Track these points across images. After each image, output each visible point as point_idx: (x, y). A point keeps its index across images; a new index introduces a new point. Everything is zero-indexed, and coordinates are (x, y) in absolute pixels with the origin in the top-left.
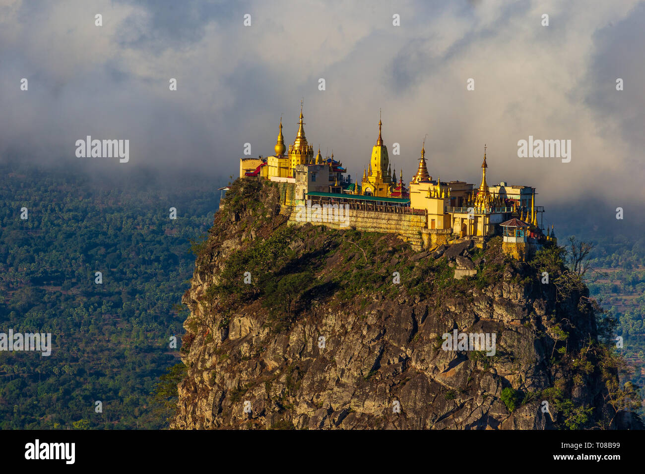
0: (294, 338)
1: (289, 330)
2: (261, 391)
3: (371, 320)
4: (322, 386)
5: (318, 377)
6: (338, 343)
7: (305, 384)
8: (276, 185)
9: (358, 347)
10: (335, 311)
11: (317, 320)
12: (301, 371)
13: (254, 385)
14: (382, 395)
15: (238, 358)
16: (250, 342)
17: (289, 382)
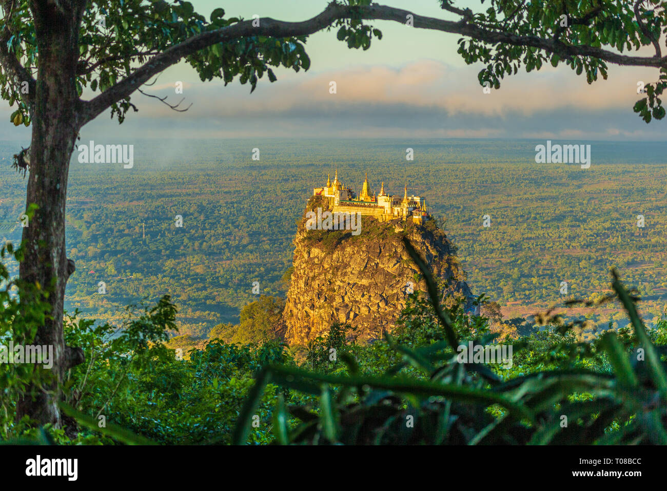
0: (334, 256)
1: (333, 253)
2: (322, 277)
3: (364, 249)
4: (345, 274)
5: (344, 270)
6: (351, 258)
7: (339, 273)
8: (327, 198)
9: (359, 259)
10: (350, 246)
11: (343, 249)
12: (337, 268)
13: (320, 274)
14: (368, 277)
15: (314, 264)
16: (318, 258)
17: (333, 273)
